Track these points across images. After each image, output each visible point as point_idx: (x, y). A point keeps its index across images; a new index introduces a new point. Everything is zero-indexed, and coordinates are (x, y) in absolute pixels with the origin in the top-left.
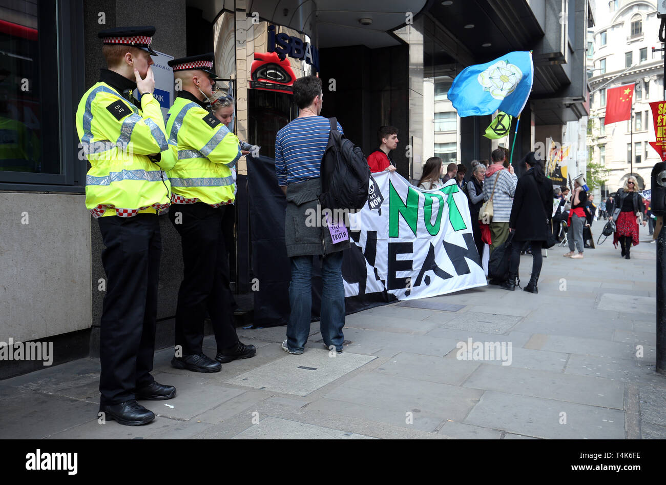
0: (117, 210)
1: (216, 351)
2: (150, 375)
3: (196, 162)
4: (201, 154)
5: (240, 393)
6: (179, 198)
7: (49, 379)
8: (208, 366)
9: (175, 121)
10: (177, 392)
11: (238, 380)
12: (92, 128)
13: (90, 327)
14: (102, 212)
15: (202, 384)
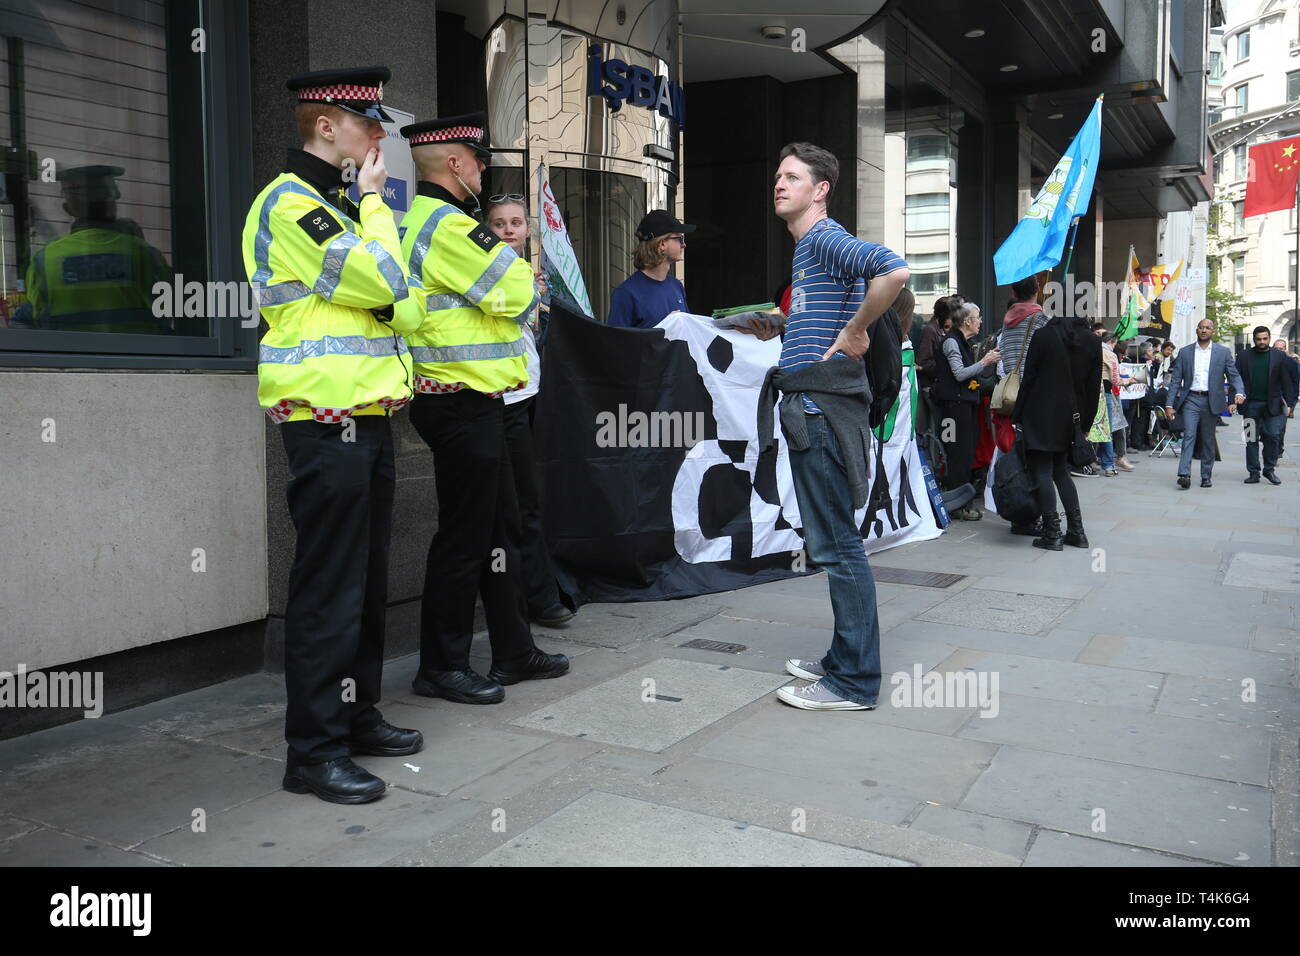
0: (314, 410)
1: (490, 662)
2: (374, 709)
3: (459, 316)
4: (465, 301)
5: (540, 744)
6: (428, 383)
7: (192, 714)
8: (480, 693)
9: (417, 241)
10: (425, 741)
11: (535, 720)
12: (270, 259)
13: (264, 617)
14: (287, 412)
15: (469, 725)
